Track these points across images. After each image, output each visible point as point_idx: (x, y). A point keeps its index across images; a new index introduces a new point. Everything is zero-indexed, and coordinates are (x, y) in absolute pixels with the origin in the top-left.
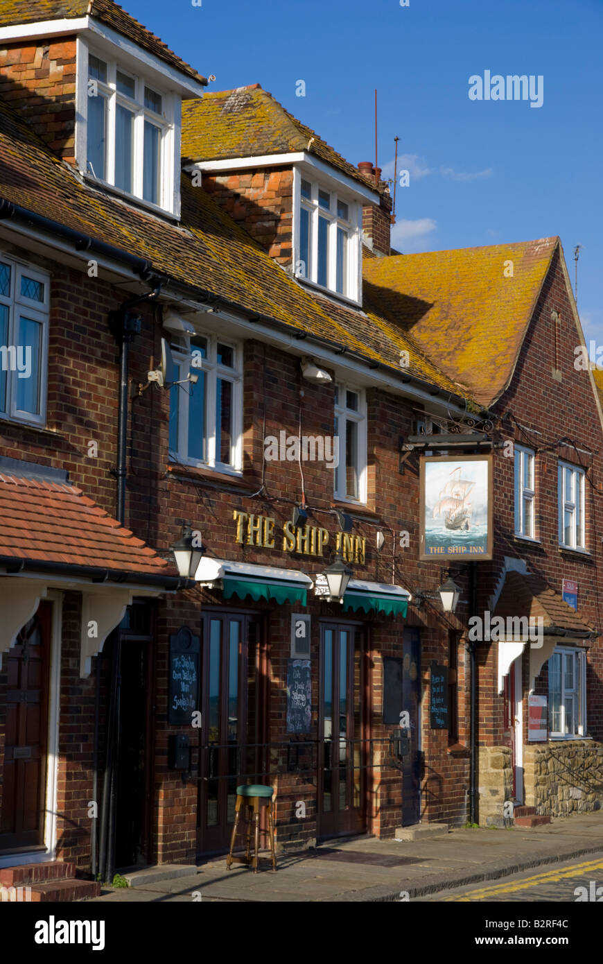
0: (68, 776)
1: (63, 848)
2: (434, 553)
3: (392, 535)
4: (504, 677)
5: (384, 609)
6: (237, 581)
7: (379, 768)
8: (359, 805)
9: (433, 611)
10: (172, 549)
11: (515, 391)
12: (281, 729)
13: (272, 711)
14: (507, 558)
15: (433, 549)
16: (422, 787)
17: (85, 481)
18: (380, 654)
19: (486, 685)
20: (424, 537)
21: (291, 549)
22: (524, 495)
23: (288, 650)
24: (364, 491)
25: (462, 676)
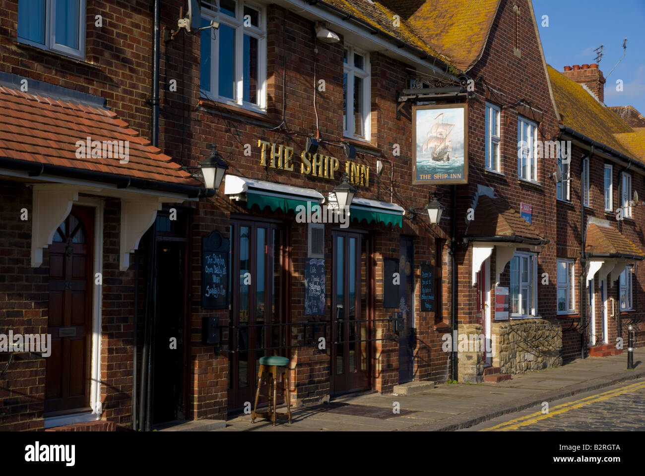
0: (110, 352)
1: (106, 410)
2: (423, 179)
3: (391, 166)
4: (477, 273)
5: (383, 220)
6: (259, 195)
7: (381, 341)
8: (365, 368)
9: (423, 223)
10: (200, 166)
11: (486, 62)
12: (300, 312)
13: (292, 299)
14: (479, 186)
15: (423, 177)
16: (414, 355)
17: (122, 108)
18: (381, 255)
19: (464, 279)
20: (416, 167)
21: (308, 172)
22: (492, 140)
23: (306, 251)
24: (368, 132)
25: (446, 273)
